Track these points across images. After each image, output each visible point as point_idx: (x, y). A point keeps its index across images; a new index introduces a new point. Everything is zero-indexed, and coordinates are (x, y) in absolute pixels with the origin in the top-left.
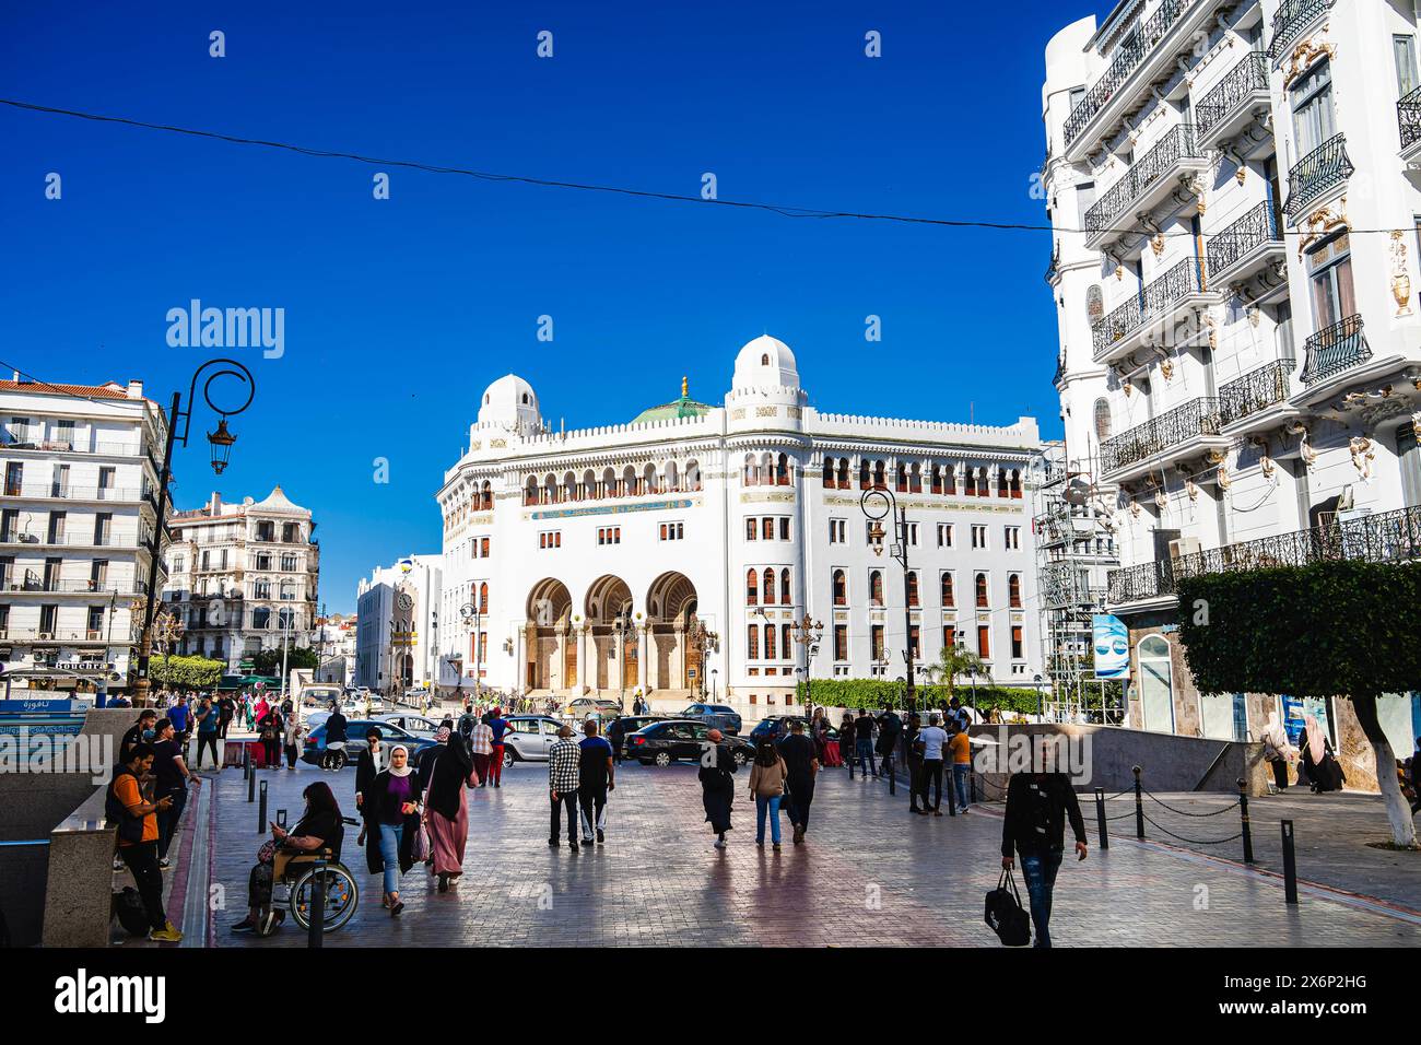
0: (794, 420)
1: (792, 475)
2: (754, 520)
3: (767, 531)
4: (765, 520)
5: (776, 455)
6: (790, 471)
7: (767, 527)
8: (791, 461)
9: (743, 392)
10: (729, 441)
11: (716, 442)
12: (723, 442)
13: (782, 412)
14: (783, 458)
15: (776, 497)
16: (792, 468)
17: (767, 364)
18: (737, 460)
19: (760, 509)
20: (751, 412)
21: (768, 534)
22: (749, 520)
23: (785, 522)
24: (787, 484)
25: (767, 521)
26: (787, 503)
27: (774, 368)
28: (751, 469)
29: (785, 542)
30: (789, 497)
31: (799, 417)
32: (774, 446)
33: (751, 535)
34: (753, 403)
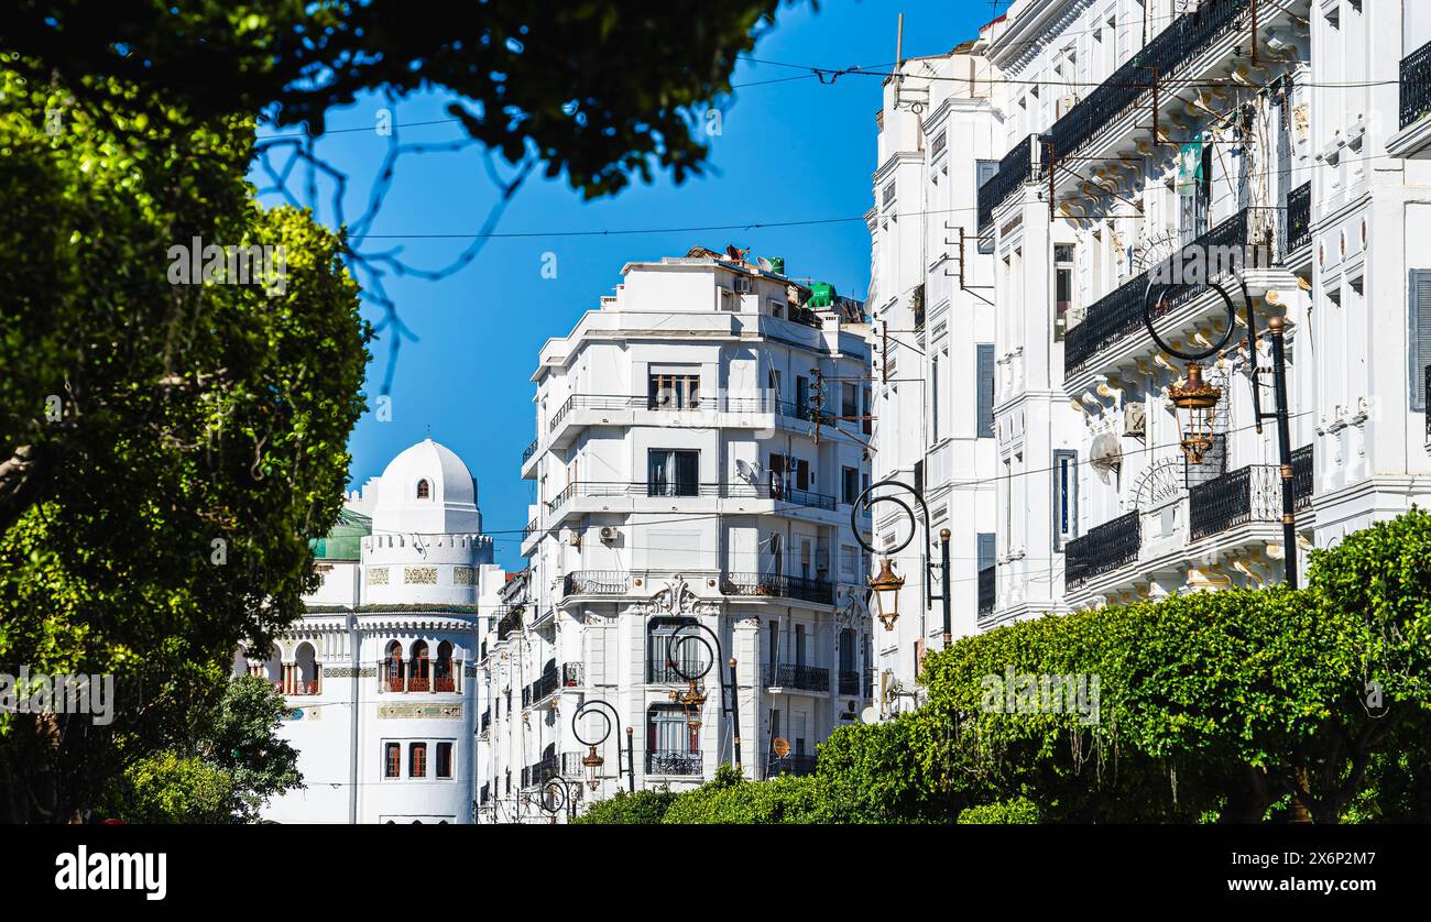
0: (466, 587)
1: (457, 675)
2: (397, 745)
3: (417, 763)
4: (413, 746)
5: (433, 646)
6: (455, 669)
7: (417, 756)
8: (457, 653)
9: (386, 542)
10: (364, 621)
11: (342, 621)
12: (353, 621)
13: (446, 576)
14: (444, 650)
15: (433, 711)
16: (459, 663)
17: (427, 495)
18: (374, 651)
19: (407, 730)
20: (397, 575)
21: (417, 769)
22: (389, 745)
23: (444, 750)
24: (451, 689)
25: (417, 748)
26: (450, 720)
27: (436, 506)
28: (395, 665)
29: (444, 781)
30: (452, 710)
31: (474, 581)
32: (432, 632)
33: (392, 770)
34: (400, 560)
